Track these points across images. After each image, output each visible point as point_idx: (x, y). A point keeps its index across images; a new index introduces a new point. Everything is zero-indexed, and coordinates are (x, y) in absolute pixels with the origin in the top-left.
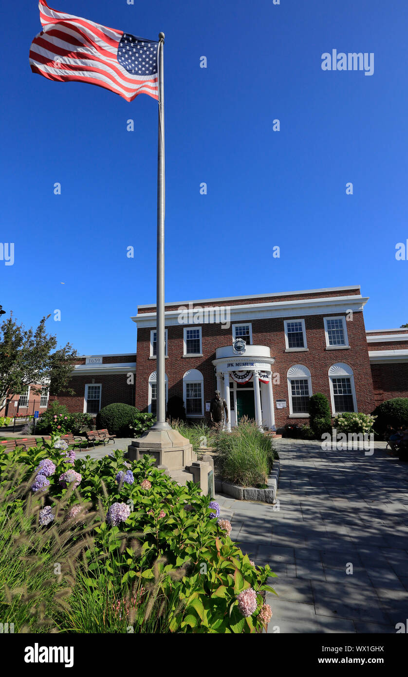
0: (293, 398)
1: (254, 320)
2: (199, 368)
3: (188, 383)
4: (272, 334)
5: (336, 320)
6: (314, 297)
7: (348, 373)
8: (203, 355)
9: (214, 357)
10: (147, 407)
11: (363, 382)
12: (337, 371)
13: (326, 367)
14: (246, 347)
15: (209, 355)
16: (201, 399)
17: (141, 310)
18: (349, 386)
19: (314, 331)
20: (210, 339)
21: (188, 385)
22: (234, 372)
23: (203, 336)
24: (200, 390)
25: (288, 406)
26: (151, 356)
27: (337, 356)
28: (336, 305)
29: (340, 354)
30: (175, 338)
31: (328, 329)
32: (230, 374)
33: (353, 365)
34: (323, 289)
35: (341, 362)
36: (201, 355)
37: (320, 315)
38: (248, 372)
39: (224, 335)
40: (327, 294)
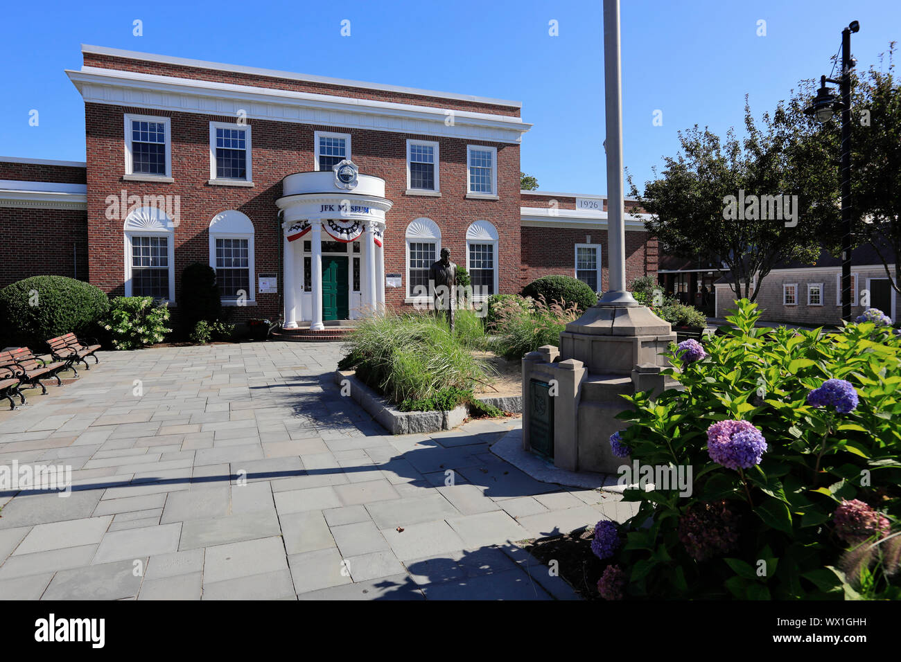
0: (412, 272)
1: (356, 130)
2: (247, 209)
3: (220, 237)
4: (386, 161)
5: (484, 152)
6: (457, 107)
7: (491, 237)
8: (253, 185)
9: (278, 191)
10: (123, 286)
11: (509, 252)
12: (478, 233)
13: (465, 224)
14: (359, 178)
15: (267, 185)
16: (247, 271)
17: (90, 58)
18: (491, 256)
19: (452, 165)
20: (269, 154)
21: (219, 242)
22: (330, 221)
23: (254, 145)
24: (246, 253)
25: (404, 285)
26: (127, 173)
27: (482, 209)
28: (475, 126)
29: (483, 206)
30: (188, 142)
31: (472, 165)
32: (323, 226)
33: (500, 226)
34: (473, 96)
35: (485, 219)
36: (248, 182)
37: (463, 140)
38: (357, 223)
39: (299, 149)
40: (476, 106)
